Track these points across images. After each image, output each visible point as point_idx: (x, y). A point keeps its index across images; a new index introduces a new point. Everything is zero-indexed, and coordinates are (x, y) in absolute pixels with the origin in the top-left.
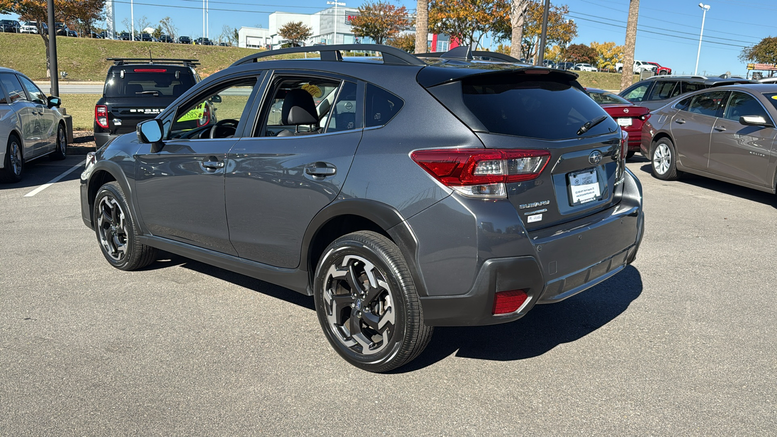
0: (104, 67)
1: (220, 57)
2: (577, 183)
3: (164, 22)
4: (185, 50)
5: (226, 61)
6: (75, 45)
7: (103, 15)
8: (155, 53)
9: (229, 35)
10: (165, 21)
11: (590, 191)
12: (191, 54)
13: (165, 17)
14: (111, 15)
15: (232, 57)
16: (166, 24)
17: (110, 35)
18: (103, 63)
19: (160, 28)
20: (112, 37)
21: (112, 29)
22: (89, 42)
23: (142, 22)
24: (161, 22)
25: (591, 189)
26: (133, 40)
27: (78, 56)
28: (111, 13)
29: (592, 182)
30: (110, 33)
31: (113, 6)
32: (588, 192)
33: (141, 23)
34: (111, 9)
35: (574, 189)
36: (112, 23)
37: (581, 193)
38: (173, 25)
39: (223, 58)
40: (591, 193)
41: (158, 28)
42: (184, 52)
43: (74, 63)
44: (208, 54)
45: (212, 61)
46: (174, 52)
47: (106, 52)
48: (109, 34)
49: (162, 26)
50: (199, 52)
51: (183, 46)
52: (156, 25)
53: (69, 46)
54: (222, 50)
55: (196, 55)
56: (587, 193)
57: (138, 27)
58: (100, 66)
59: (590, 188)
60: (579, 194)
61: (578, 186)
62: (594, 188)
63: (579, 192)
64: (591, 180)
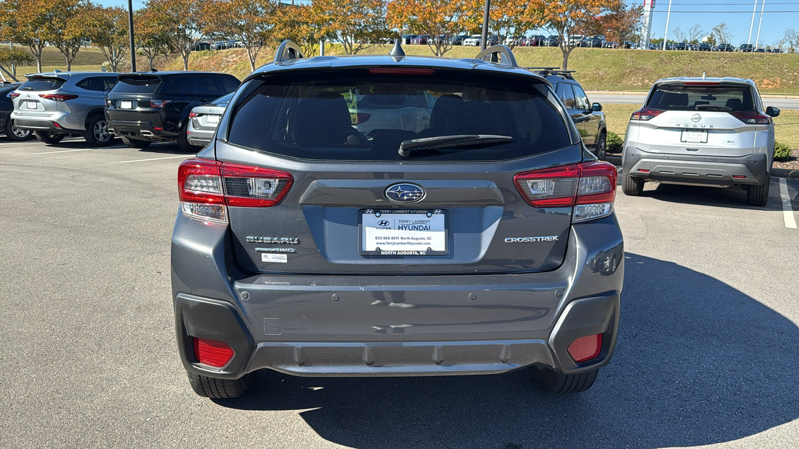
0: (627, 77)
1: (754, 65)
2: (384, 224)
3: (717, 30)
4: (716, 58)
5: (761, 69)
6: (606, 56)
7: (640, 26)
8: (682, 62)
9: (792, 40)
10: (719, 28)
11: (421, 241)
12: (722, 62)
13: (720, 24)
14: (647, 25)
15: (769, 65)
16: (719, 31)
17: (643, 45)
18: (627, 73)
19: (712, 35)
20: (644, 48)
21: (646, 39)
22: (619, 53)
23: (693, 30)
24: (714, 29)
25: (423, 238)
26: (664, 49)
27: (605, 67)
28: (647, 23)
29: (427, 229)
30: (644, 43)
31: (651, 16)
32: (415, 241)
33: (692, 32)
34: (648, 19)
35: (372, 233)
36: (646, 33)
37: (392, 241)
38: (727, 31)
39: (758, 66)
40: (422, 244)
41: (710, 37)
42: (714, 61)
43: (601, 73)
44: (741, 61)
45: (743, 69)
46: (702, 60)
47: (633, 62)
48: (642, 43)
49: (714, 33)
50: (731, 60)
51: (714, 54)
52: (708, 33)
53: (599, 57)
54: (759, 57)
55: (727, 63)
56: (410, 243)
57: (689, 36)
58: (624, 76)
59: (420, 237)
60: (383, 241)
61: (384, 230)
62: (428, 238)
63: (384, 238)
64: (424, 226)
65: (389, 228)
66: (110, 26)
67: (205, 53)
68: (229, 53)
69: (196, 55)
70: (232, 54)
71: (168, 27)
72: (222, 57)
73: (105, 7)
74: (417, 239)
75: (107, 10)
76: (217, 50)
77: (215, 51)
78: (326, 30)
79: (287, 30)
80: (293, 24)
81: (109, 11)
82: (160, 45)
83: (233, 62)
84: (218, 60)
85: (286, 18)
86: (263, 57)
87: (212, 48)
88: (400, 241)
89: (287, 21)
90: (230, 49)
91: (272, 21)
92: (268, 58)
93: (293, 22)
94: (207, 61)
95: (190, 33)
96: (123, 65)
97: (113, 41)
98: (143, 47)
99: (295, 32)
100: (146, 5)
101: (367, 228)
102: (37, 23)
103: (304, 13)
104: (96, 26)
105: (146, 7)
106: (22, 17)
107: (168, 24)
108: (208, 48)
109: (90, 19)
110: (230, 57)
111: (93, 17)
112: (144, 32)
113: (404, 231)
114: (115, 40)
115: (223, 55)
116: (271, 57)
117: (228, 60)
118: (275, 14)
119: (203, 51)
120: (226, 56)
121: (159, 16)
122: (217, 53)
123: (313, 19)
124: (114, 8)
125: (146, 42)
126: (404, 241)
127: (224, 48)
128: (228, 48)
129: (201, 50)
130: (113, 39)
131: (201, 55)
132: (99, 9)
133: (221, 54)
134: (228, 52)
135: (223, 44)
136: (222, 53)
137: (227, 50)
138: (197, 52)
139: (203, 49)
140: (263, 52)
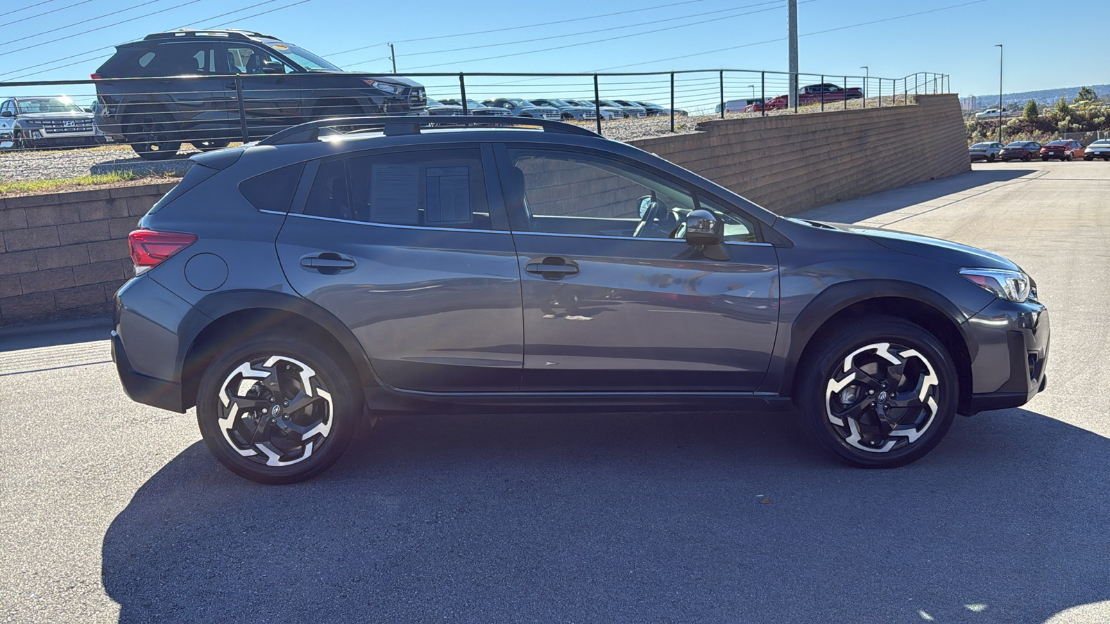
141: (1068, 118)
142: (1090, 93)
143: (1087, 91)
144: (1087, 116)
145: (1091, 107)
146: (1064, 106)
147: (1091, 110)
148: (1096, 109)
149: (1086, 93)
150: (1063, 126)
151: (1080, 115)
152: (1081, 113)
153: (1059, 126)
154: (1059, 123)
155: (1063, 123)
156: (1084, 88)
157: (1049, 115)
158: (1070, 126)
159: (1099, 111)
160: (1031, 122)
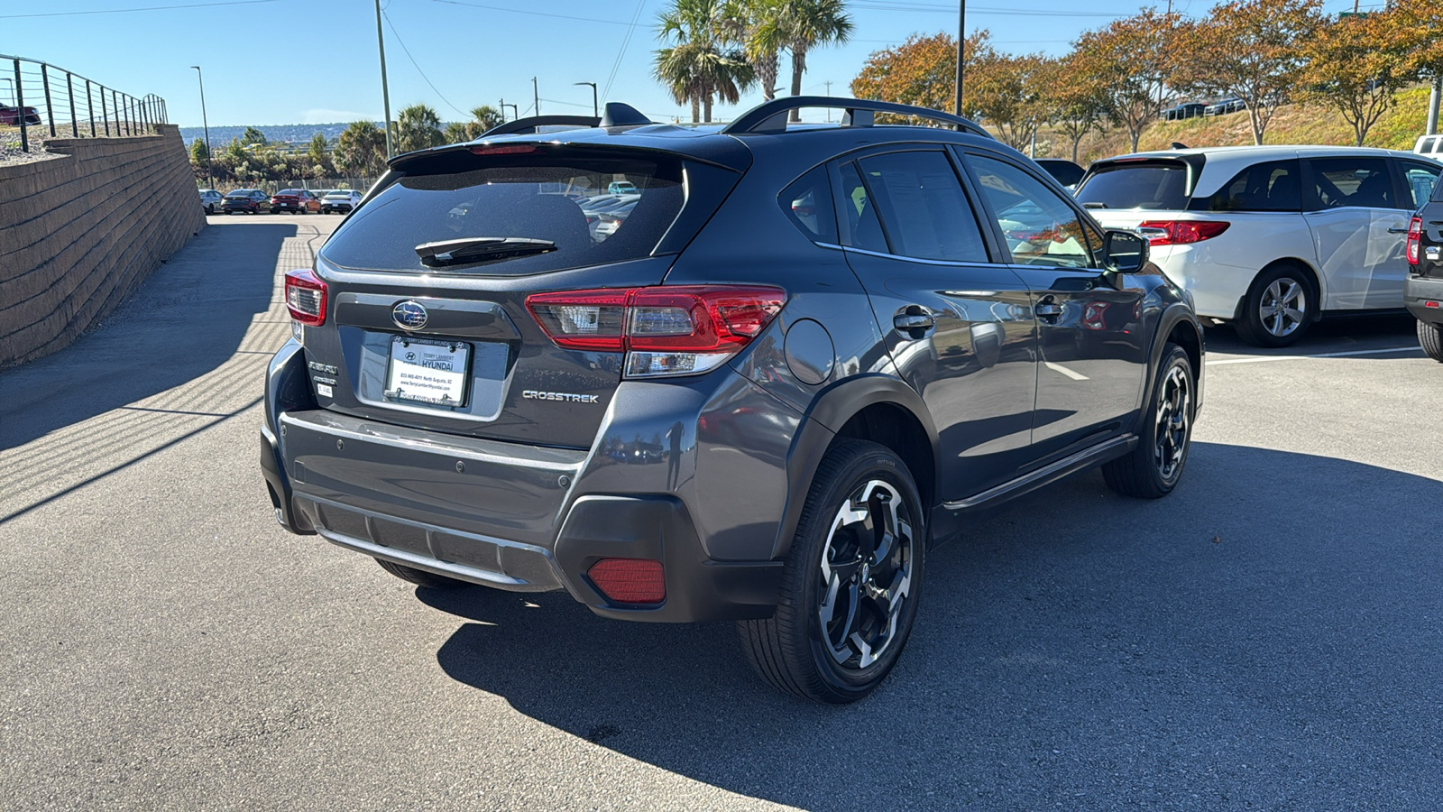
2: (410, 358)
11: (440, 384)
25: (444, 381)
29: (449, 368)
32: (435, 384)
35: (399, 367)
37: (414, 381)
40: (440, 388)
56: (430, 386)
59: (441, 379)
60: (408, 380)
61: (410, 365)
62: (449, 382)
63: (410, 376)
64: (447, 363)
65: (415, 364)
66: (1015, 89)
67: (1193, 123)
68: (1239, 120)
69: (1174, 127)
70: (1243, 121)
71: (1107, 81)
72: (1223, 127)
73: (1012, 59)
74: (438, 381)
75: (1014, 64)
76: (1216, 115)
77: (1212, 117)
78: (1419, 57)
79: (1332, 66)
80: (1346, 54)
81: (1020, 63)
82: (1094, 114)
83: (1243, 135)
84: (1216, 133)
85: (1336, 43)
86: (1304, 122)
87: (1209, 111)
88: (422, 381)
89: (1337, 48)
90: (1243, 111)
91: (1305, 52)
92: (1314, 123)
93: (1350, 48)
94: (1195, 137)
95: (1149, 88)
96: (1047, 153)
97: (1016, 114)
98: (1065, 118)
99: (1351, 68)
100: (1075, 47)
101: (395, 361)
102: (911, 94)
103: (1371, 29)
104: (993, 91)
105: (1075, 51)
106: (891, 87)
107: (1107, 77)
108: (1200, 114)
109: (985, 79)
110: (1238, 127)
111: (990, 76)
112: (1065, 94)
113: (427, 369)
114: (1020, 111)
115: (1227, 123)
116: (1321, 120)
117: (1234, 133)
118: (1314, 37)
119: (1190, 120)
120: (1232, 126)
121: (1094, 63)
122: (1216, 121)
123: (1391, 38)
124: (1026, 58)
125: (1070, 110)
126: (427, 383)
127: (1231, 110)
128: (1238, 110)
129: (1187, 117)
130: (1016, 109)
131: (1185, 125)
132: (1005, 62)
133: (1223, 123)
134: (1238, 116)
135: (1230, 103)
136: (1225, 119)
137: (1236, 113)
138: (1179, 121)
139: (1190, 115)
140: (1308, 112)
141: (246, 163)
142: (257, 135)
143: (254, 132)
144: (266, 162)
145: (268, 152)
146: (238, 149)
147: (269, 155)
148: (274, 154)
149: (253, 134)
150: (241, 173)
151: (257, 161)
152: (258, 157)
153: (237, 173)
154: (236, 169)
155: (241, 169)
156: (249, 129)
157: (222, 158)
158: (250, 173)
159: (278, 157)
160: (202, 167)
